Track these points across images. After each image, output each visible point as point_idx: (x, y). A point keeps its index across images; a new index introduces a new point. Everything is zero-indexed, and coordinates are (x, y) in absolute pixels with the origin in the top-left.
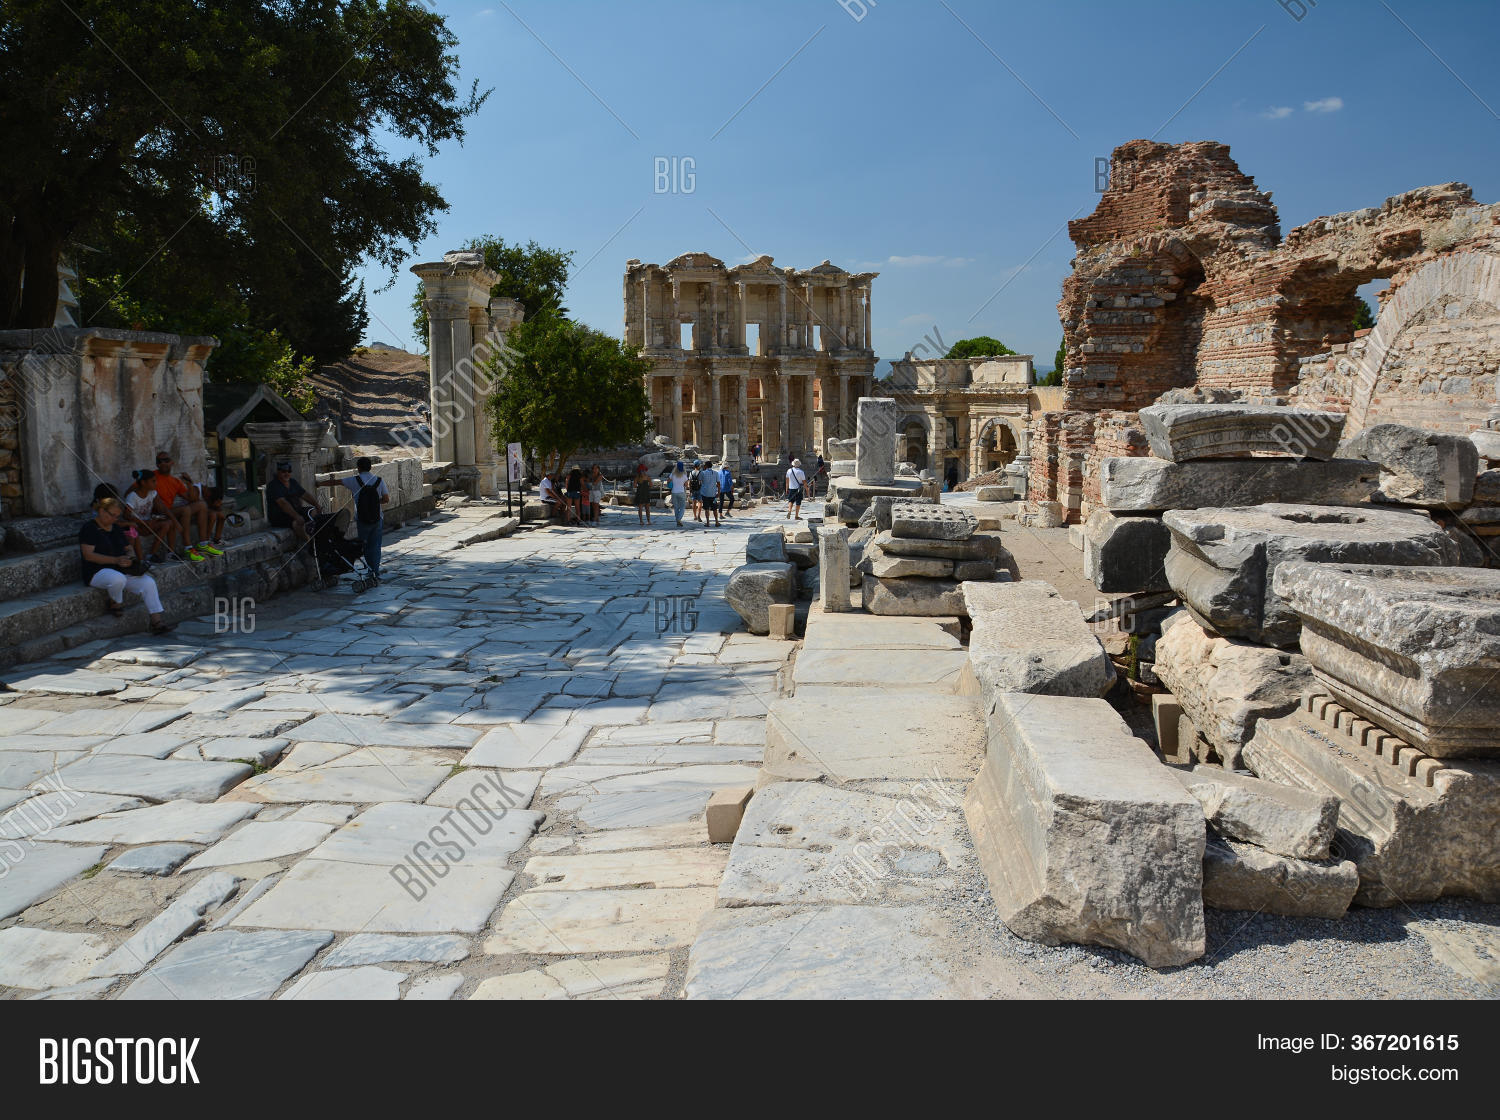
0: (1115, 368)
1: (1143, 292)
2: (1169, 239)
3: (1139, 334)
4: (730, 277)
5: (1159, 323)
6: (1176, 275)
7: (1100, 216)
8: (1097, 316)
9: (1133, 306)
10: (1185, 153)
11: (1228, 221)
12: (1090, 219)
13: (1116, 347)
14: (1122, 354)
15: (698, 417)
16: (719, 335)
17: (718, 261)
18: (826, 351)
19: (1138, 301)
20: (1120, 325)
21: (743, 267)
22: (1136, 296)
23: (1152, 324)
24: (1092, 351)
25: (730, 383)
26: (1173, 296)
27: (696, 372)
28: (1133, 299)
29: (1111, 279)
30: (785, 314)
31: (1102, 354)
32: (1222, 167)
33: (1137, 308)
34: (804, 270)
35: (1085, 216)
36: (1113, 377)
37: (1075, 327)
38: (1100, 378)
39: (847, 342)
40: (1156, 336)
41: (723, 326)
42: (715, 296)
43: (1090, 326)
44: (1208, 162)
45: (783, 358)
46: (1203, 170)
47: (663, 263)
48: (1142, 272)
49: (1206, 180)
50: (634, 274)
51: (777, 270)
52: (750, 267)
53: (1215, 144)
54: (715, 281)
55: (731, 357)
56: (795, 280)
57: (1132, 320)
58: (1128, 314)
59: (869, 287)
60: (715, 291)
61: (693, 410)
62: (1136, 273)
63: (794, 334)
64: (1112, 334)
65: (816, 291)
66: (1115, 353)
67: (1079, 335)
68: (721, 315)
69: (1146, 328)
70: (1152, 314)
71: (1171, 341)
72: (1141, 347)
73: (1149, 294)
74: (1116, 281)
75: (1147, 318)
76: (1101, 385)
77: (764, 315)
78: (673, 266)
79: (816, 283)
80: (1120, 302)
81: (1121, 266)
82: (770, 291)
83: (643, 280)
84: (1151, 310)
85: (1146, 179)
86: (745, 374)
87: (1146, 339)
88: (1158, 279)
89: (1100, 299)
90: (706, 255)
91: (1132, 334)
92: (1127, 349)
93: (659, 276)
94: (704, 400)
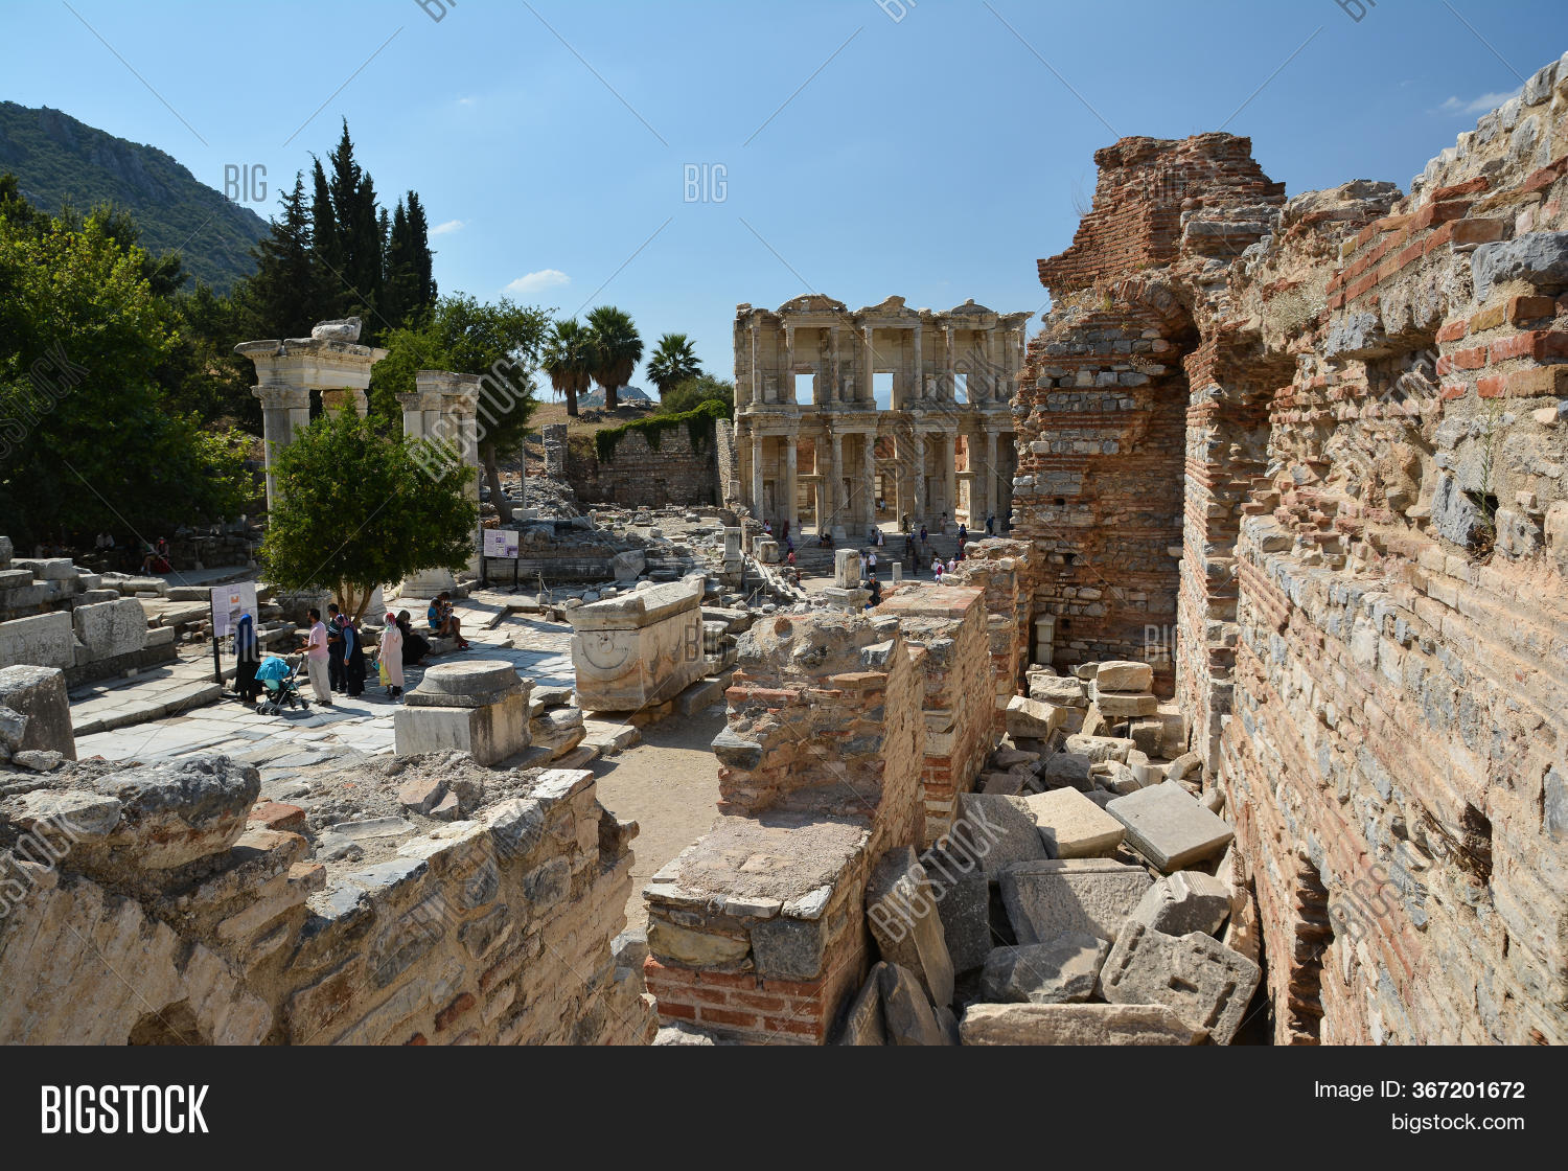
0: (1080, 478)
1: (1118, 363)
2: (1149, 283)
3: (1111, 426)
4: (856, 320)
5: (1144, 409)
6: (1165, 337)
7: (1078, 250)
8: (1051, 400)
9: (1102, 384)
10: (1182, 152)
11: (1209, 256)
12: (1065, 256)
13: (1079, 446)
14: (1088, 456)
15: (821, 481)
16: (842, 389)
17: (838, 304)
18: (973, 403)
19: (1107, 378)
20: (1086, 413)
21: (868, 310)
22: (1109, 370)
23: (1130, 411)
24: (1047, 451)
25: (856, 442)
26: (1160, 370)
27: (817, 430)
28: (1102, 374)
29: (1071, 345)
30: (919, 363)
31: (1060, 455)
32: (1231, 172)
33: (1108, 388)
34: (943, 311)
35: (1059, 253)
36: (1076, 490)
37: (1026, 416)
38: (1057, 490)
39: (997, 391)
40: (1138, 430)
41: (847, 377)
42: (836, 343)
43: (1042, 415)
44: (1213, 164)
45: (916, 413)
46: (1202, 177)
47: (773, 308)
48: (1115, 333)
49: (1203, 192)
50: (743, 321)
51: (909, 311)
52: (877, 309)
53: (1222, 136)
54: (836, 326)
55: (855, 412)
56: (933, 322)
57: (1101, 405)
58: (1095, 396)
59: (1023, 328)
60: (836, 336)
61: (815, 473)
62: (1105, 335)
63: (932, 385)
64: (1073, 427)
65: (958, 335)
66: (1077, 455)
67: (1031, 427)
68: (845, 365)
69: (1121, 418)
70: (1130, 396)
71: (1168, 436)
72: (1115, 446)
73: (1127, 367)
74: (1078, 348)
75: (1123, 403)
76: (1060, 501)
77: (899, 363)
78: (785, 310)
79: (957, 326)
80: (1084, 378)
81: (1085, 326)
82: (905, 335)
83: (751, 326)
84: (1128, 391)
85: (1131, 194)
86: (871, 432)
87: (1123, 434)
88: (1138, 344)
89: (1056, 375)
90: (824, 296)
91: (1102, 427)
92: (1095, 449)
93: (771, 321)
94: (827, 461)
